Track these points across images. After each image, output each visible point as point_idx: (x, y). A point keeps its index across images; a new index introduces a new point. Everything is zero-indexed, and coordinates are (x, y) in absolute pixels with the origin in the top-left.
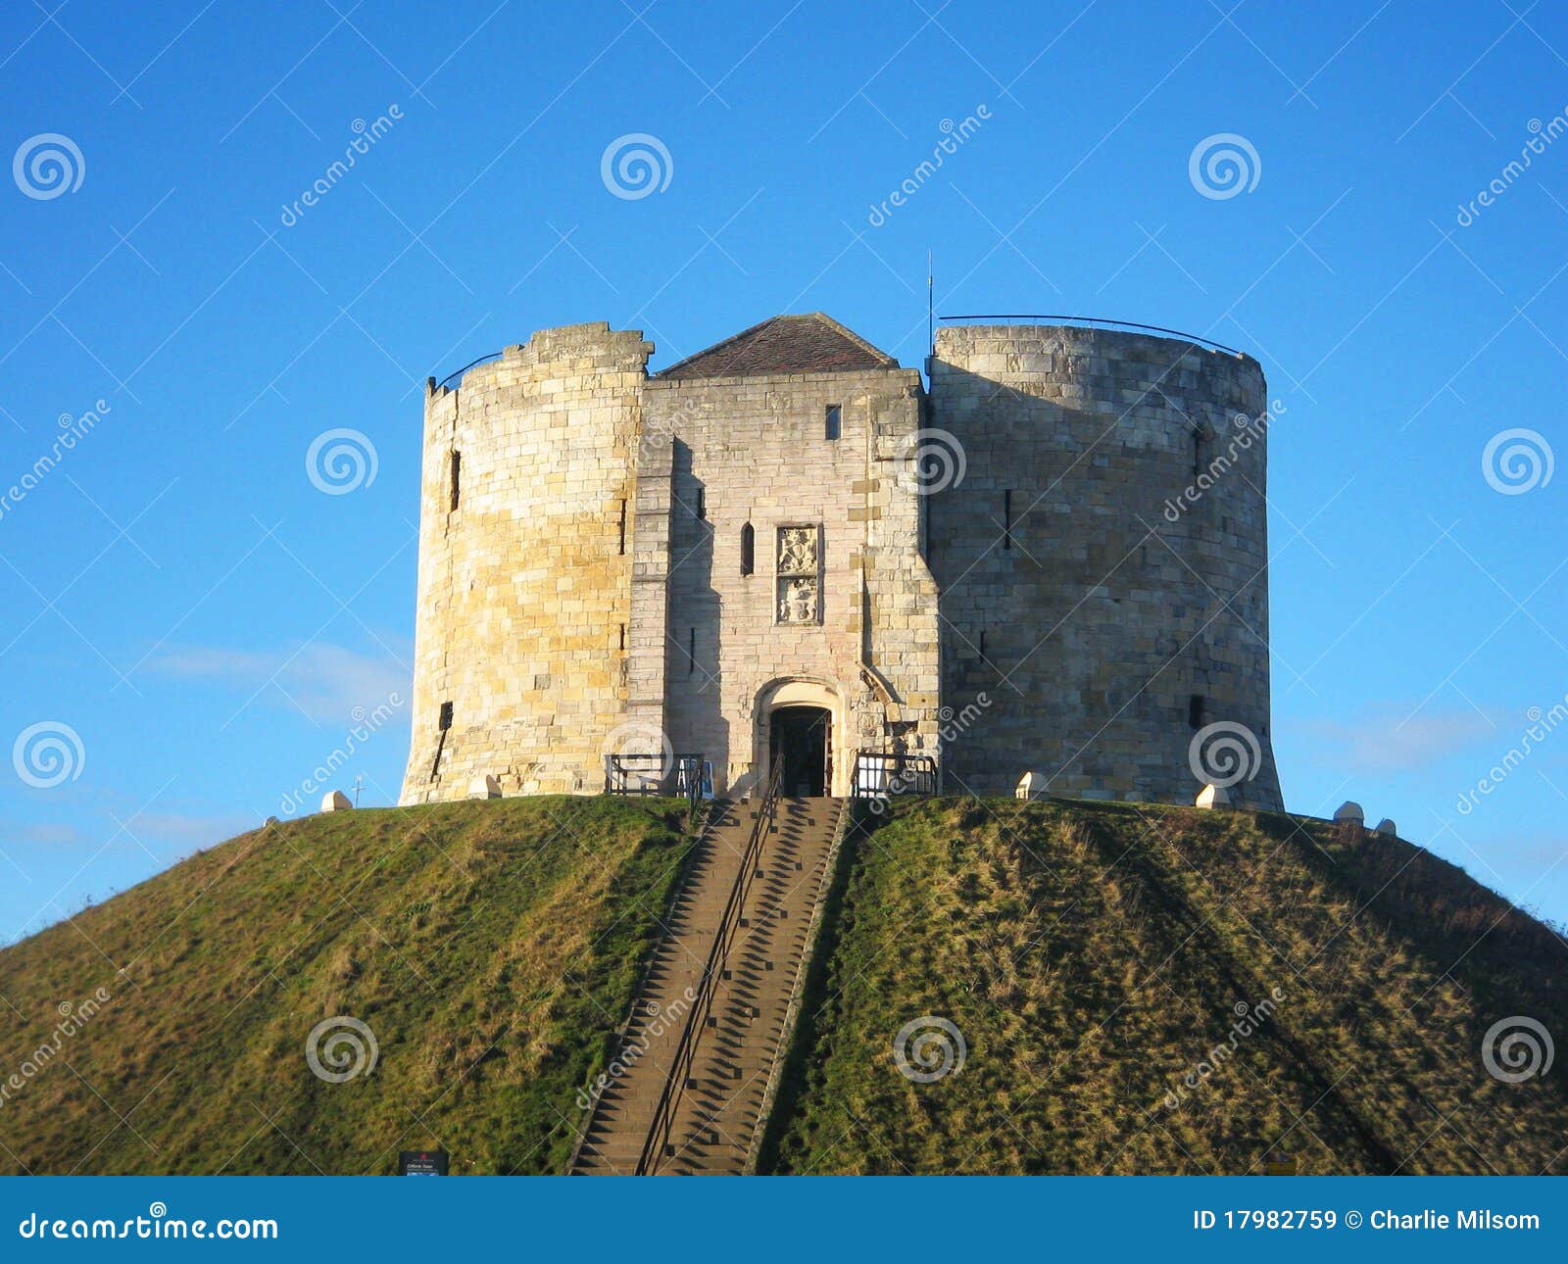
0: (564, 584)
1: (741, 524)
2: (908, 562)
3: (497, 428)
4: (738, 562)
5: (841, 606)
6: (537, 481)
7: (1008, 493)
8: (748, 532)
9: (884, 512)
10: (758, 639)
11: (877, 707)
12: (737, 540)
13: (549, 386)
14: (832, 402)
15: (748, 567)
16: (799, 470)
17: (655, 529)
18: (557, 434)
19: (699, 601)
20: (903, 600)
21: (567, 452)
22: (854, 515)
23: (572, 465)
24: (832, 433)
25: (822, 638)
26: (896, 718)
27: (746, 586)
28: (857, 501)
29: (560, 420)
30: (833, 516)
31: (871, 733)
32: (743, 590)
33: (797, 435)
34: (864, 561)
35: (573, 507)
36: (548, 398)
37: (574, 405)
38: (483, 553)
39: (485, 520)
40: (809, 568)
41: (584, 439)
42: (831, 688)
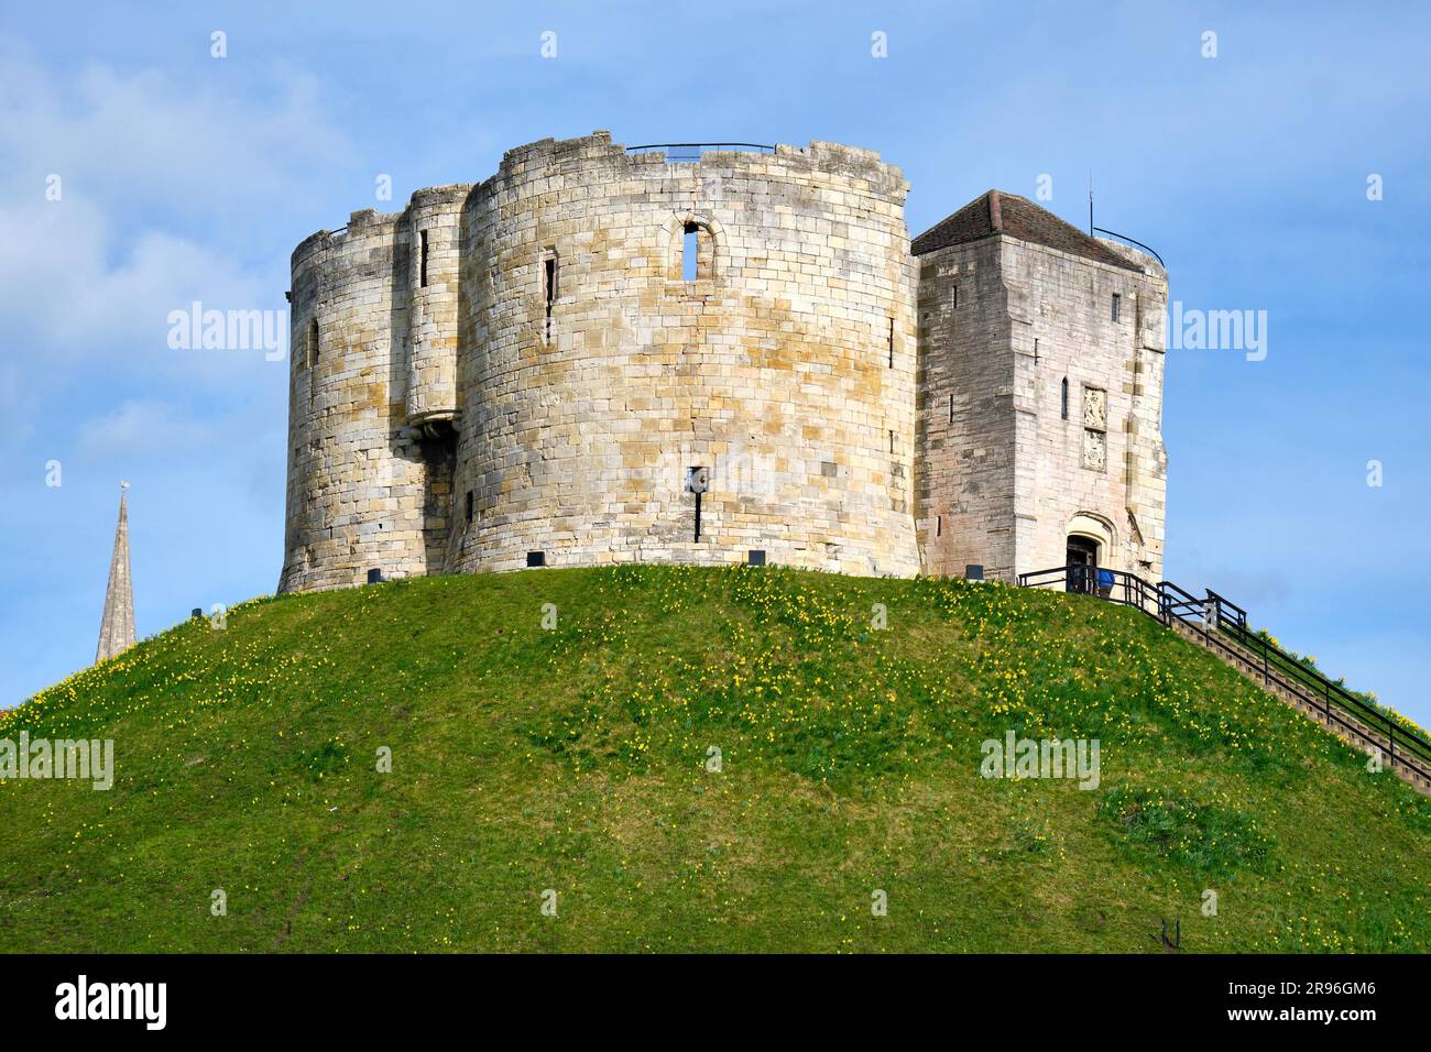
1: (1061, 377)
2: (1155, 435)
3: (768, 220)
4: (1059, 409)
5: (1115, 461)
6: (817, 280)
8: (1065, 381)
9: (1144, 390)
10: (1068, 476)
11: (1135, 547)
12: (1058, 390)
14: (1116, 291)
15: (1065, 413)
16: (1095, 341)
18: (838, 243)
21: (846, 260)
22: (1125, 388)
23: (853, 276)
24: (1115, 316)
25: (1107, 484)
26: (1142, 558)
27: (1065, 429)
28: (1128, 377)
29: (837, 231)
30: (1114, 385)
31: (1131, 564)
32: (1062, 433)
33: (1095, 312)
34: (1130, 427)
36: (829, 207)
37: (853, 220)
38: (753, 333)
39: (752, 303)
40: (1100, 425)
41: (861, 254)
42: (1107, 525)
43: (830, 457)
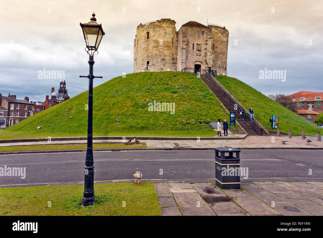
0: (166, 49)
1: (193, 43)
2: (210, 50)
3: (156, 30)
4: (192, 48)
5: (203, 54)
6: (162, 36)
7: (214, 44)
8: (193, 44)
9: (208, 44)
10: (194, 57)
11: (207, 65)
12: (192, 45)
13: (163, 25)
14: (203, 31)
15: (193, 48)
16: (199, 38)
17: (184, 43)
18: (165, 31)
19: (188, 52)
20: (210, 54)
21: (166, 33)
22: (205, 44)
23: (166, 35)
24: (203, 35)
25: (201, 57)
26: (208, 67)
28: (205, 42)
29: (165, 29)
30: (202, 43)
31: (206, 68)
32: (193, 51)
33: (199, 34)
34: (205, 49)
35: (167, 40)
36: (163, 27)
37: (167, 28)
38: (154, 44)
39: (154, 40)
40: (200, 49)
41: (168, 32)
42: (202, 63)
43: (163, 58)
